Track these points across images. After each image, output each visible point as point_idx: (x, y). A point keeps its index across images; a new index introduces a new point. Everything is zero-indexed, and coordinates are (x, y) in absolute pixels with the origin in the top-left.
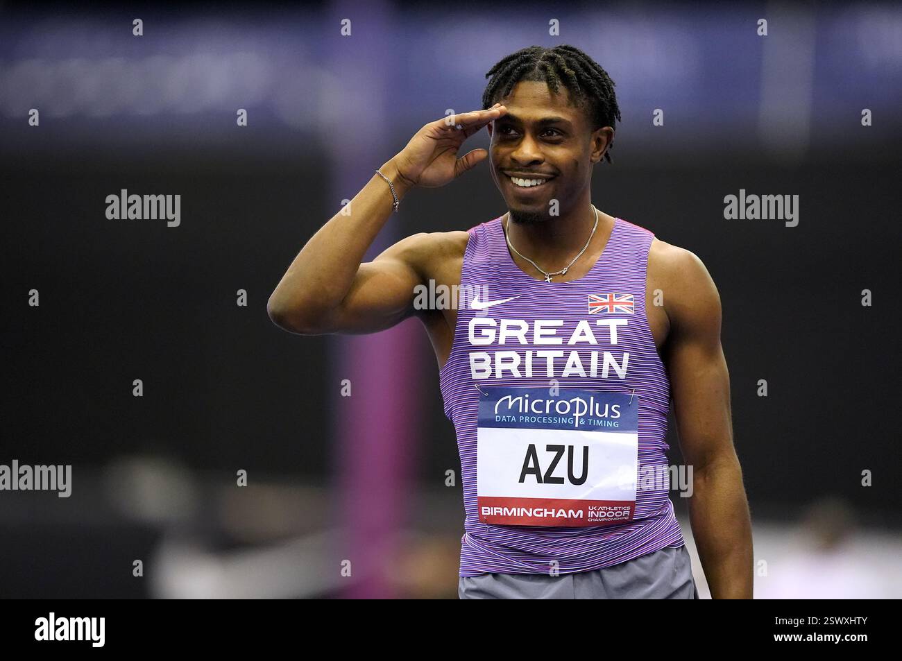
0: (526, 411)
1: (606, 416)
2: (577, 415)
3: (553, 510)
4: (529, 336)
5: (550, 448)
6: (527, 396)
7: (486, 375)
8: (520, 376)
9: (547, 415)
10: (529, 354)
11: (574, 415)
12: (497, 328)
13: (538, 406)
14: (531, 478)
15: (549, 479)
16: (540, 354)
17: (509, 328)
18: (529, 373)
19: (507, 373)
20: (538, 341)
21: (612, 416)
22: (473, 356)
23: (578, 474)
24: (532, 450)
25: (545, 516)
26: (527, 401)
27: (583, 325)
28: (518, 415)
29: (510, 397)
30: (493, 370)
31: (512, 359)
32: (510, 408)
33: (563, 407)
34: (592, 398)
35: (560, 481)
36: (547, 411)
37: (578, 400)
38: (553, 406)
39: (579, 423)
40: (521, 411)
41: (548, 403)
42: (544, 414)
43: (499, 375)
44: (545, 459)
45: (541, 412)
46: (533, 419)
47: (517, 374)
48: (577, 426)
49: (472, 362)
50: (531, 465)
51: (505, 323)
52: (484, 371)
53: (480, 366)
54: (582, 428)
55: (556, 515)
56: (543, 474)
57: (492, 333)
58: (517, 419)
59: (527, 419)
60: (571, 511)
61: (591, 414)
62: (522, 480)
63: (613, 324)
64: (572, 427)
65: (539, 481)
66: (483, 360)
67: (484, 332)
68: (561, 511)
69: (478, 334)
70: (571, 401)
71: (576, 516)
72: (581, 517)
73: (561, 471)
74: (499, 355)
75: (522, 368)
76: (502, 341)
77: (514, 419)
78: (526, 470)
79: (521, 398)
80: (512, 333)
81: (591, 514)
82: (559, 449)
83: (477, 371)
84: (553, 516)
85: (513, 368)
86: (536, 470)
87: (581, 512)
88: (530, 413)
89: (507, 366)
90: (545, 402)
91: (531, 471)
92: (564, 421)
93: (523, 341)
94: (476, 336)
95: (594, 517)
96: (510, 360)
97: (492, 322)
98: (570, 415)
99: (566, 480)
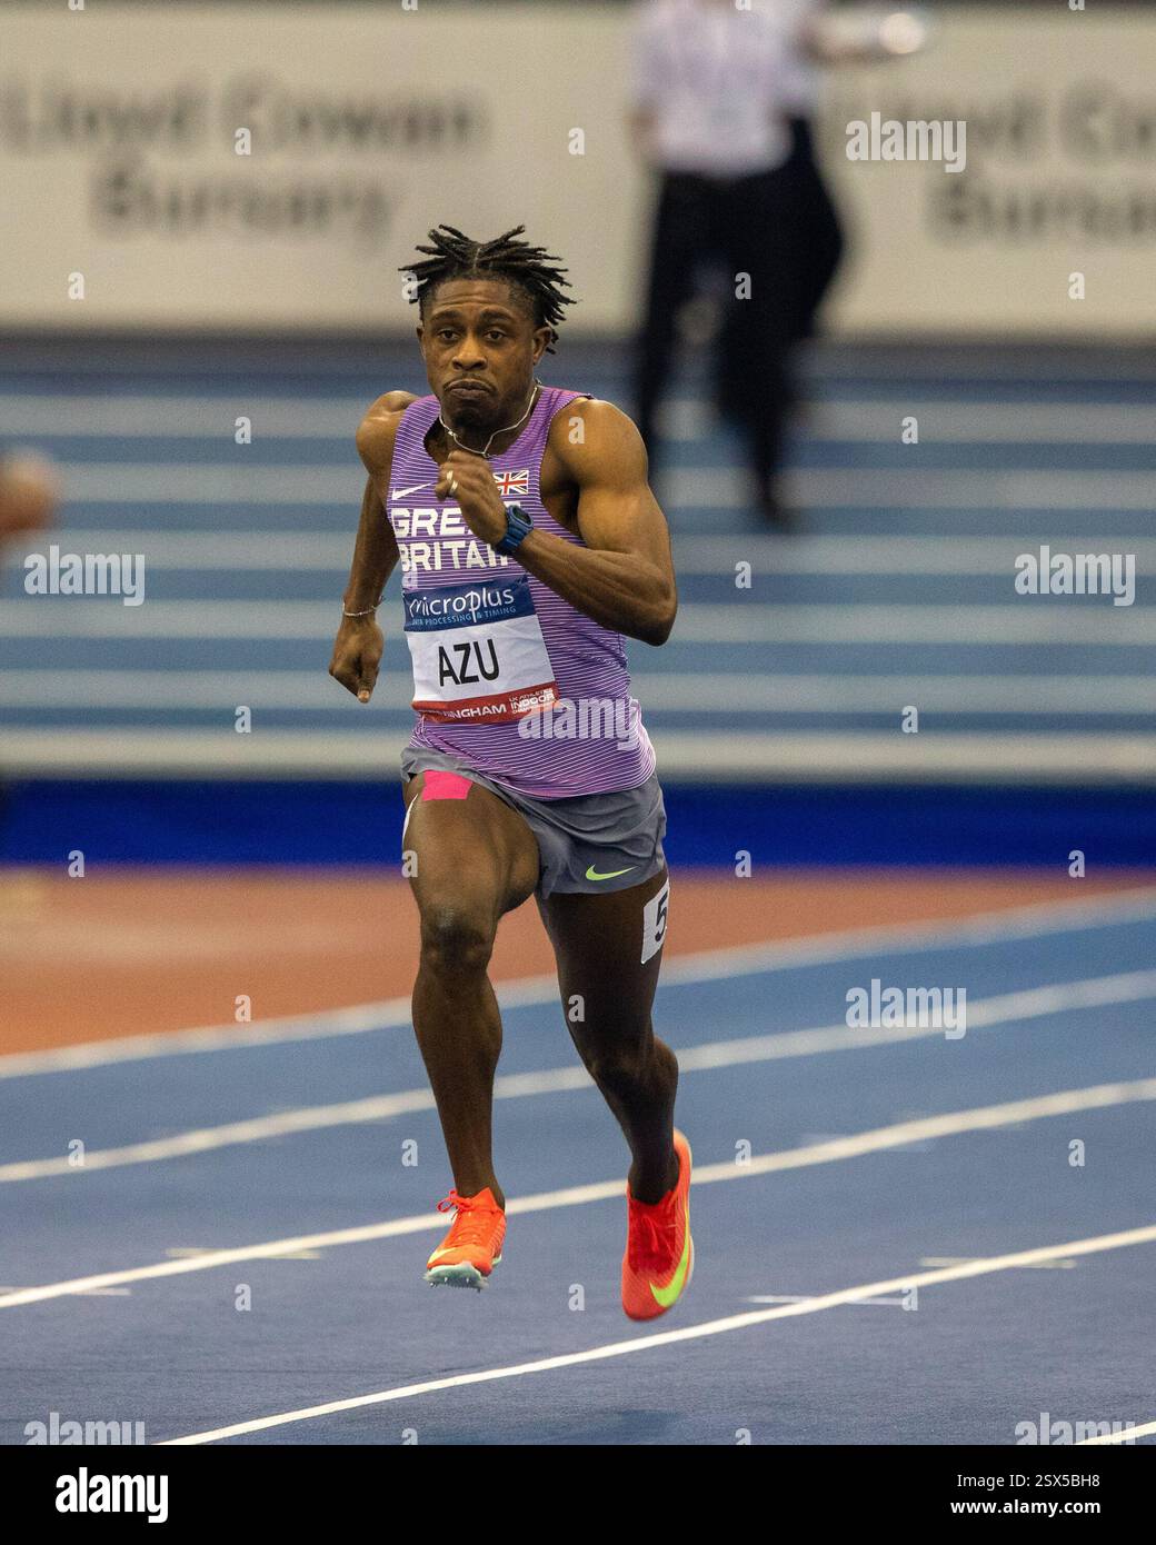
0: (428, 614)
1: (501, 604)
2: (473, 609)
3: (478, 708)
4: (437, 526)
5: (457, 648)
8: (431, 569)
9: (447, 616)
10: (437, 544)
11: (470, 610)
12: (410, 519)
13: (436, 607)
14: (448, 680)
15: (465, 680)
16: (447, 545)
17: (420, 518)
18: (438, 566)
19: (420, 565)
20: (444, 531)
21: (506, 602)
23: (490, 669)
24: (442, 652)
26: (426, 605)
28: (422, 618)
29: (417, 601)
30: (411, 563)
31: (423, 551)
32: (418, 611)
33: (459, 604)
34: (483, 590)
35: (475, 679)
36: (445, 611)
37: (472, 594)
38: (450, 605)
39: (477, 617)
41: (445, 602)
42: (444, 614)
43: (414, 568)
44: (456, 659)
45: (441, 613)
47: (427, 567)
48: (475, 620)
50: (446, 668)
51: (416, 513)
54: (481, 622)
55: (481, 711)
56: (458, 676)
57: (407, 524)
58: (424, 622)
60: (494, 707)
62: (442, 684)
64: (471, 623)
65: (457, 682)
67: (402, 523)
68: (484, 708)
70: (465, 597)
71: (499, 712)
72: (505, 710)
73: (473, 669)
74: (414, 548)
75: (431, 560)
76: (416, 533)
77: (422, 622)
78: (443, 674)
80: (423, 524)
81: (513, 706)
82: (466, 647)
84: (480, 714)
85: (424, 559)
86: (451, 672)
87: (503, 706)
88: (432, 616)
89: (420, 559)
90: (442, 603)
91: (447, 674)
92: (464, 618)
93: (431, 532)
95: (517, 708)
96: (419, 553)
97: (406, 513)
98: (466, 612)
99: (481, 677)
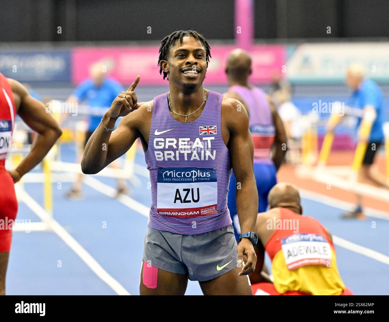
0: (175, 177)
1: (205, 176)
2: (194, 177)
3: (188, 212)
4: (177, 145)
5: (184, 190)
6: (174, 171)
7: (162, 159)
8: (174, 160)
9: (183, 178)
10: (177, 152)
11: (192, 177)
12: (165, 142)
13: (179, 175)
14: (178, 201)
15: (185, 201)
16: (182, 152)
17: (169, 142)
18: (178, 159)
19: (169, 159)
20: (180, 147)
21: (207, 176)
22: (156, 152)
23: (196, 198)
24: (178, 191)
25: (185, 215)
26: (174, 173)
27: (198, 140)
28: (172, 178)
29: (168, 171)
30: (164, 158)
31: (171, 154)
32: (168, 175)
33: (188, 174)
34: (199, 171)
35: (189, 201)
36: (182, 176)
37: (193, 171)
38: (184, 174)
39: (194, 179)
40: (172, 177)
41: (182, 173)
42: (181, 177)
43: (166, 159)
44: (183, 194)
45: (180, 177)
46: (177, 180)
47: (173, 159)
48: (194, 181)
49: (156, 154)
50: (178, 196)
51: (168, 140)
52: (161, 158)
53: (159, 156)
54: (196, 182)
55: (189, 214)
56: (183, 200)
57: (163, 144)
58: (172, 179)
59: (175, 179)
60: (194, 212)
61: (199, 176)
63: (209, 139)
64: (192, 182)
65: (182, 202)
66: (160, 154)
67: (160, 143)
68: (190, 212)
69: (157, 144)
70: (191, 172)
71: (196, 214)
72: (198, 213)
73: (189, 198)
74: (166, 152)
75: (175, 157)
76: (167, 147)
77: (170, 180)
78: (176, 199)
79: (172, 172)
80: (171, 144)
81: (202, 212)
82: (188, 190)
83: (158, 158)
84: (188, 214)
85: (172, 157)
86: (180, 198)
87: (198, 212)
88: (176, 177)
89: (169, 157)
90: (181, 173)
91: (178, 199)
92: (189, 180)
93: (175, 147)
94: (156, 145)
95: (203, 213)
96: (170, 154)
97: (162, 140)
98: (191, 177)
99: (192, 201)
